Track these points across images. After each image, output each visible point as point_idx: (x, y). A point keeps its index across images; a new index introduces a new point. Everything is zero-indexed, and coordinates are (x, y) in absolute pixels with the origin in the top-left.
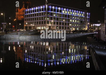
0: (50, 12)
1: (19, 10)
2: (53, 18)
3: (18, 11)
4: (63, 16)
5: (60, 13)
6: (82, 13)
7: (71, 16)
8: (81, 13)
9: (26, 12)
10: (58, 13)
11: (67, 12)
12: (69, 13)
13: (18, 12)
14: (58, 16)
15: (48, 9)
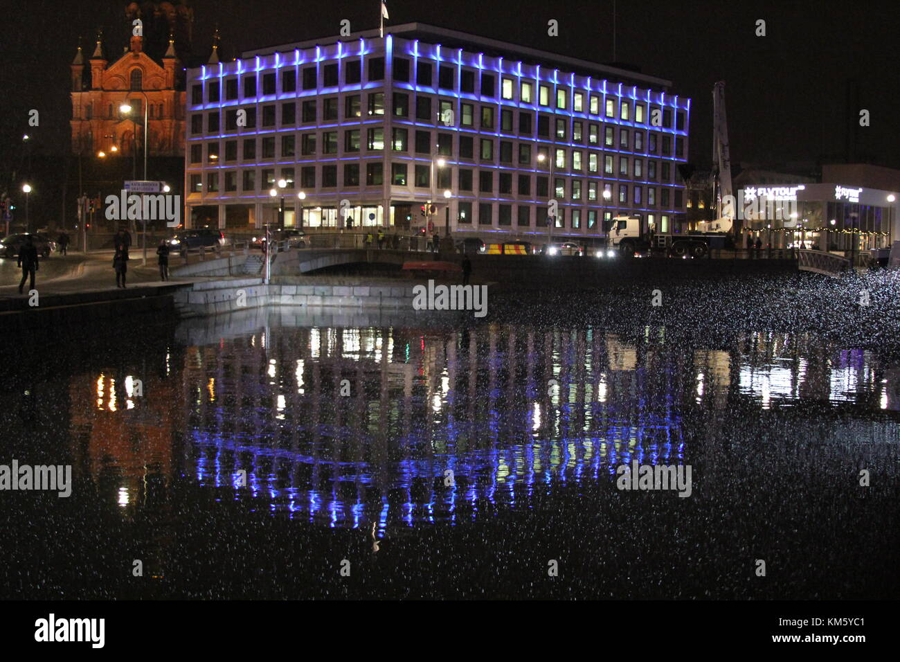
0: (410, 87)
1: (96, 72)
2: (434, 137)
3: (87, 75)
4: (506, 126)
5: (483, 99)
6: (634, 98)
7: (561, 123)
8: (629, 102)
9: (198, 88)
10: (473, 97)
11: (532, 92)
12: (544, 101)
13: (89, 88)
14: (467, 120)
15: (402, 67)
